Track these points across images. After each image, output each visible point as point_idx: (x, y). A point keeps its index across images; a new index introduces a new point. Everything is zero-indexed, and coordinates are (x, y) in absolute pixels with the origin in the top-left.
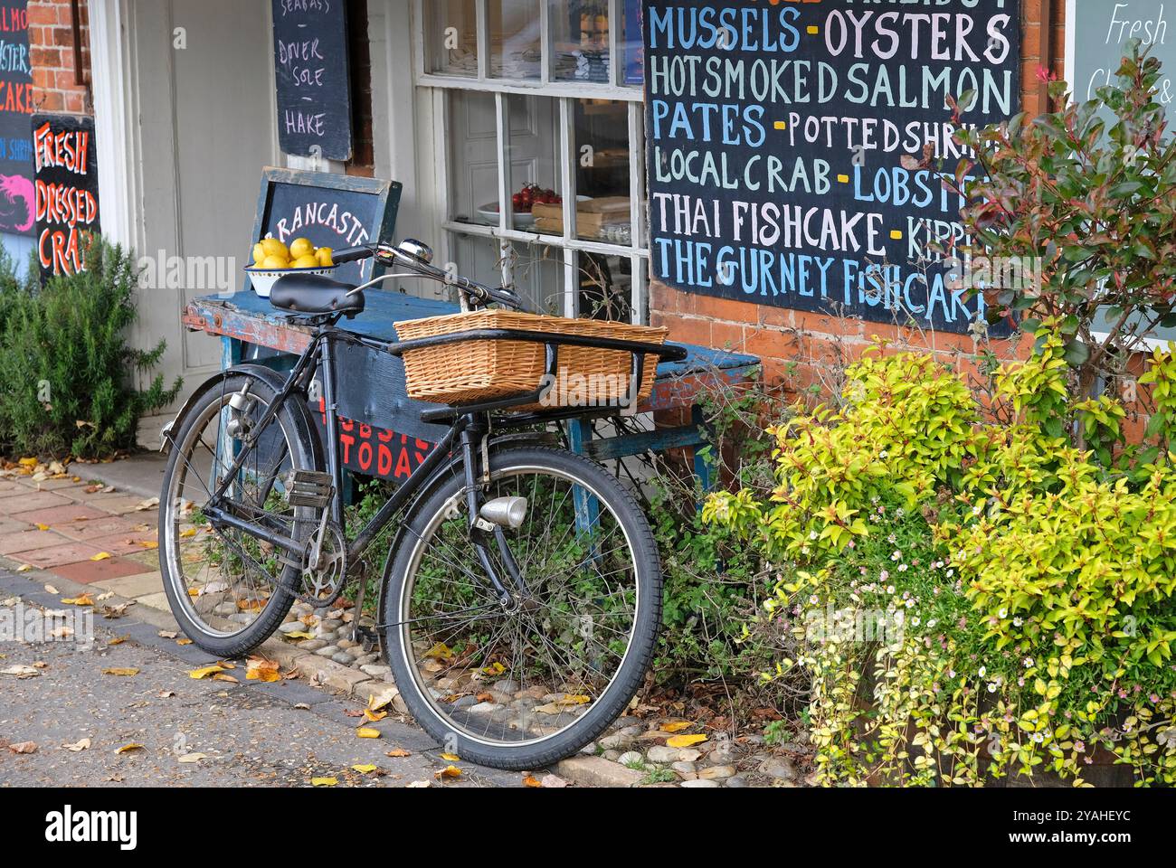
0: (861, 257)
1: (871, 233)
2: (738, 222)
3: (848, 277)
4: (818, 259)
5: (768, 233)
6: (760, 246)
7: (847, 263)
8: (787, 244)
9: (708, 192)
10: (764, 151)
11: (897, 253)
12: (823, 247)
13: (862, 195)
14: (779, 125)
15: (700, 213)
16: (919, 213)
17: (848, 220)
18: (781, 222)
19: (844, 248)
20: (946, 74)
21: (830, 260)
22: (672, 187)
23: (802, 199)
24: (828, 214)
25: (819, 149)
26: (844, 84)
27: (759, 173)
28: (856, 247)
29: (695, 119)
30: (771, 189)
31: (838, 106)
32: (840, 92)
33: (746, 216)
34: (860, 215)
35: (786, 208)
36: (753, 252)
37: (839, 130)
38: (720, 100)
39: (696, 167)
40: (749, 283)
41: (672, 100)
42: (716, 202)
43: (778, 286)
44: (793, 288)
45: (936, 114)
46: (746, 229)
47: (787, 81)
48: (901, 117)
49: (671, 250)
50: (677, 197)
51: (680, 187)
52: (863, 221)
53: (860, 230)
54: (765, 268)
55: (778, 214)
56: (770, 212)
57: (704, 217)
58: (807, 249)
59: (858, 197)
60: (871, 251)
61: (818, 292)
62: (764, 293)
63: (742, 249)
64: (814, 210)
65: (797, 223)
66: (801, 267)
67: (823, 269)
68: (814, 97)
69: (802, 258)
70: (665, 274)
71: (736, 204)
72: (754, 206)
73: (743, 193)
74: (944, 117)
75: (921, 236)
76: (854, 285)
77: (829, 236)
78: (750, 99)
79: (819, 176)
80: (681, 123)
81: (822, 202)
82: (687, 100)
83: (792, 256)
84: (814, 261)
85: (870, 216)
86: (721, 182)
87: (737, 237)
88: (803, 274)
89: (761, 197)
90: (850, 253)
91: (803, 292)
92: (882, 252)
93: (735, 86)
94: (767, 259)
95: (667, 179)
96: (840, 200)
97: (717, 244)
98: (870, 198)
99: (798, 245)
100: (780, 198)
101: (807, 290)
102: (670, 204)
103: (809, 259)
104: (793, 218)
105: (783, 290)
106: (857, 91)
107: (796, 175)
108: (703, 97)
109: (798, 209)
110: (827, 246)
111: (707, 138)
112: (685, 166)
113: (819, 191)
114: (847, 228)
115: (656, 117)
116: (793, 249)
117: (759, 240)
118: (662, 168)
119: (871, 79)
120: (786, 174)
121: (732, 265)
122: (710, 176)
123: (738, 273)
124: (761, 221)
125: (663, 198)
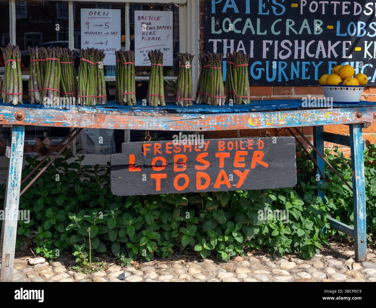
1: (345, 49)
2: (265, 50)
3: (331, 69)
4: (313, 63)
5: (285, 53)
6: (279, 60)
7: (330, 63)
8: (296, 57)
9: (247, 37)
10: (284, 18)
11: (359, 57)
12: (317, 57)
13: (340, 33)
14: (294, 5)
15: (241, 47)
16: (371, 40)
17: (332, 45)
18: (293, 48)
19: (329, 56)
21: (320, 63)
22: (224, 35)
23: (305, 36)
24: (321, 43)
27: (281, 27)
28: (336, 55)
30: (287, 33)
33: (271, 48)
34: (339, 42)
35: (296, 42)
36: (274, 63)
37: (329, 7)
39: (240, 26)
40: (271, 76)
42: (252, 42)
43: (289, 76)
44: (298, 76)
46: (270, 54)
50: (225, 41)
51: (231, 35)
52: (341, 45)
53: (339, 49)
54: (281, 70)
55: (291, 44)
56: (286, 44)
57: (243, 49)
58: (307, 58)
59: (338, 34)
60: (344, 57)
61: (313, 77)
62: (280, 80)
63: (268, 63)
64: (313, 41)
65: (303, 48)
66: (304, 67)
67: (316, 67)
69: (304, 63)
71: (265, 42)
72: (276, 42)
73: (270, 36)
75: (371, 49)
77: (321, 52)
79: (316, 27)
80: (231, 5)
81: (317, 38)
83: (298, 63)
84: (312, 64)
85: (344, 43)
86: (256, 32)
87: (264, 56)
88: (304, 70)
89: (280, 38)
90: (333, 58)
91: (304, 78)
92: (351, 57)
94: (283, 65)
95: (220, 32)
96: (328, 36)
97: (250, 61)
98: (346, 35)
99: (303, 57)
100: (292, 37)
101: (307, 76)
103: (309, 63)
104: (300, 45)
105: (292, 78)
107: (303, 27)
109: (303, 42)
110: (319, 57)
111: (248, 11)
113: (316, 33)
114: (331, 48)
115: (213, 3)
116: (299, 59)
117: (278, 57)
118: (215, 27)
120: (297, 27)
121: (260, 70)
122: (249, 30)
123: (264, 73)
124: (280, 48)
125: (215, 41)
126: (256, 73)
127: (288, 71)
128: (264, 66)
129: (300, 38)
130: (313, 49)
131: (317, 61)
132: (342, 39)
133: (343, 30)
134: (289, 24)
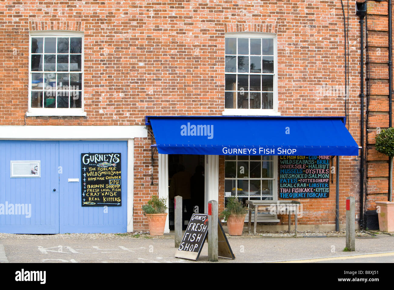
0: (310, 192)
1: (311, 190)
2: (293, 190)
3: (308, 195)
5: (297, 191)
6: (296, 193)
9: (289, 188)
10: (297, 183)
11: (315, 192)
14: (299, 180)
16: (317, 188)
18: (299, 190)
19: (308, 192)
20: (321, 175)
22: (283, 188)
23: (302, 187)
24: (306, 189)
25: (305, 182)
26: (308, 176)
27: (296, 185)
29: (287, 181)
31: (307, 178)
32: (308, 177)
33: (294, 190)
37: (307, 181)
38: (291, 178)
39: (287, 185)
40: (294, 196)
41: (284, 179)
44: (300, 196)
45: (320, 178)
46: (294, 191)
47: (301, 176)
48: (315, 179)
49: (282, 195)
51: (285, 187)
52: (310, 189)
53: (310, 190)
54: (296, 195)
57: (288, 190)
58: (302, 192)
61: (304, 196)
62: (296, 197)
65: (301, 190)
66: (302, 194)
68: (304, 177)
70: (281, 197)
73: (294, 187)
74: (321, 178)
75: (318, 190)
76: (309, 195)
78: (295, 178)
79: (304, 185)
80: (285, 181)
81: (305, 188)
82: (286, 178)
83: (300, 193)
86: (291, 187)
89: (296, 188)
91: (302, 197)
92: (313, 192)
93: (293, 177)
96: (307, 187)
97: (289, 193)
100: (299, 188)
102: (283, 190)
106: (310, 177)
108: (288, 178)
111: (289, 182)
112: (285, 185)
114: (308, 190)
115: (281, 181)
118: (281, 186)
119: (312, 176)
120: (300, 185)
121: (291, 195)
122: (289, 186)
123: (292, 196)
124: (296, 190)
125: (281, 189)
126: (291, 196)
127: (298, 195)
128: (292, 194)
129: (301, 188)
130: (304, 190)
131: (305, 193)
132: (311, 188)
133: (311, 186)
134: (298, 185)
